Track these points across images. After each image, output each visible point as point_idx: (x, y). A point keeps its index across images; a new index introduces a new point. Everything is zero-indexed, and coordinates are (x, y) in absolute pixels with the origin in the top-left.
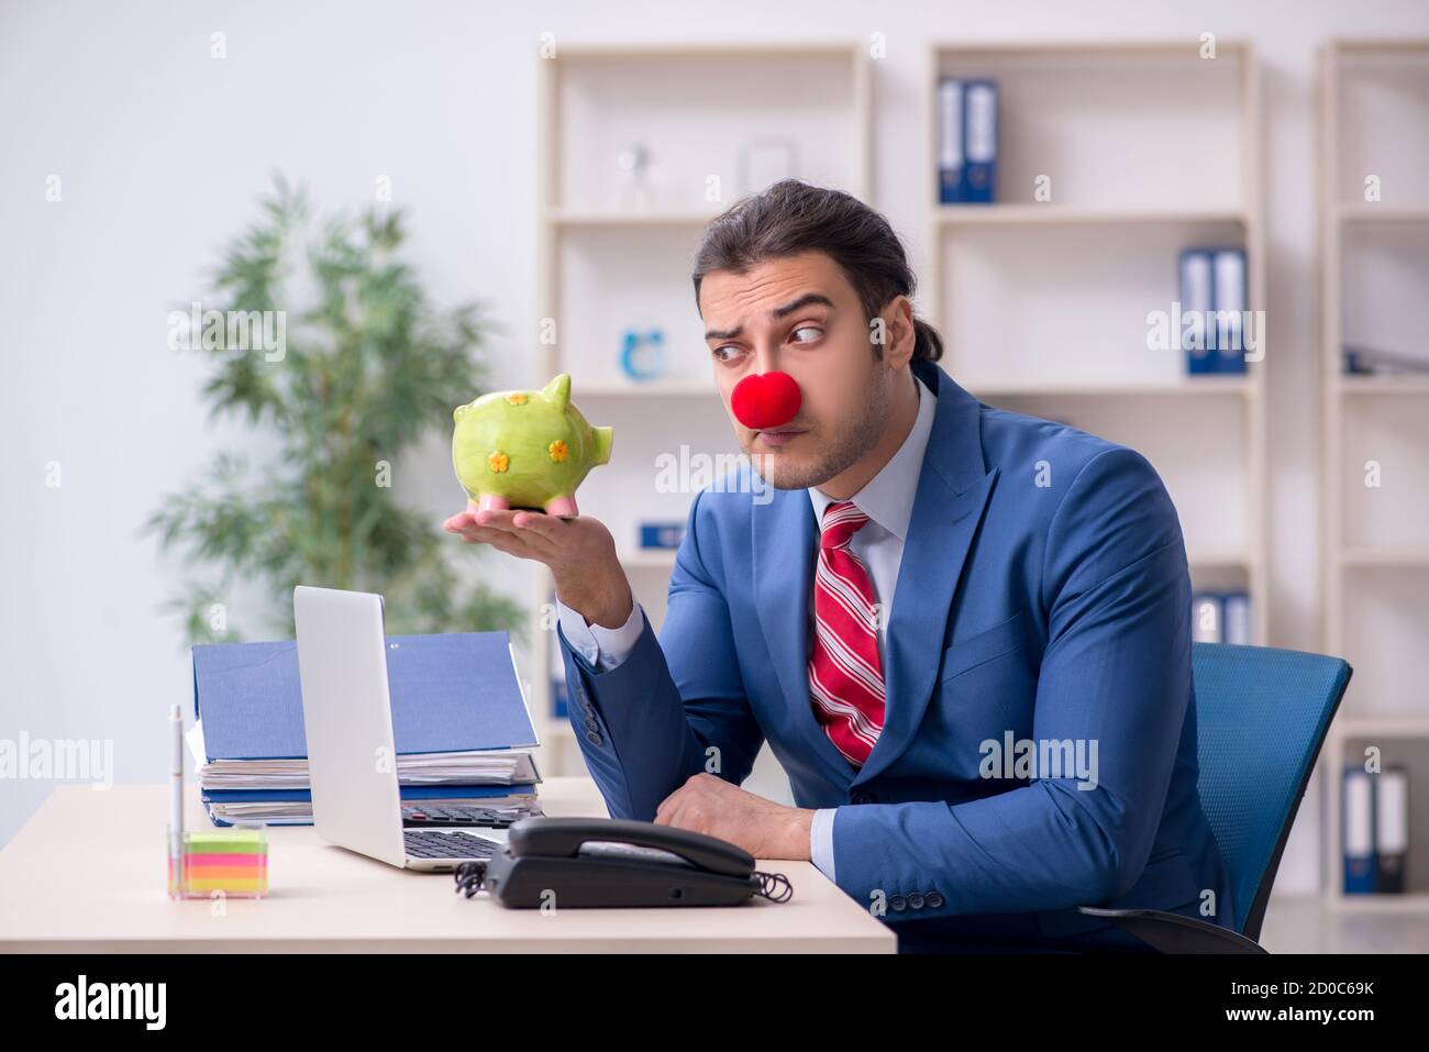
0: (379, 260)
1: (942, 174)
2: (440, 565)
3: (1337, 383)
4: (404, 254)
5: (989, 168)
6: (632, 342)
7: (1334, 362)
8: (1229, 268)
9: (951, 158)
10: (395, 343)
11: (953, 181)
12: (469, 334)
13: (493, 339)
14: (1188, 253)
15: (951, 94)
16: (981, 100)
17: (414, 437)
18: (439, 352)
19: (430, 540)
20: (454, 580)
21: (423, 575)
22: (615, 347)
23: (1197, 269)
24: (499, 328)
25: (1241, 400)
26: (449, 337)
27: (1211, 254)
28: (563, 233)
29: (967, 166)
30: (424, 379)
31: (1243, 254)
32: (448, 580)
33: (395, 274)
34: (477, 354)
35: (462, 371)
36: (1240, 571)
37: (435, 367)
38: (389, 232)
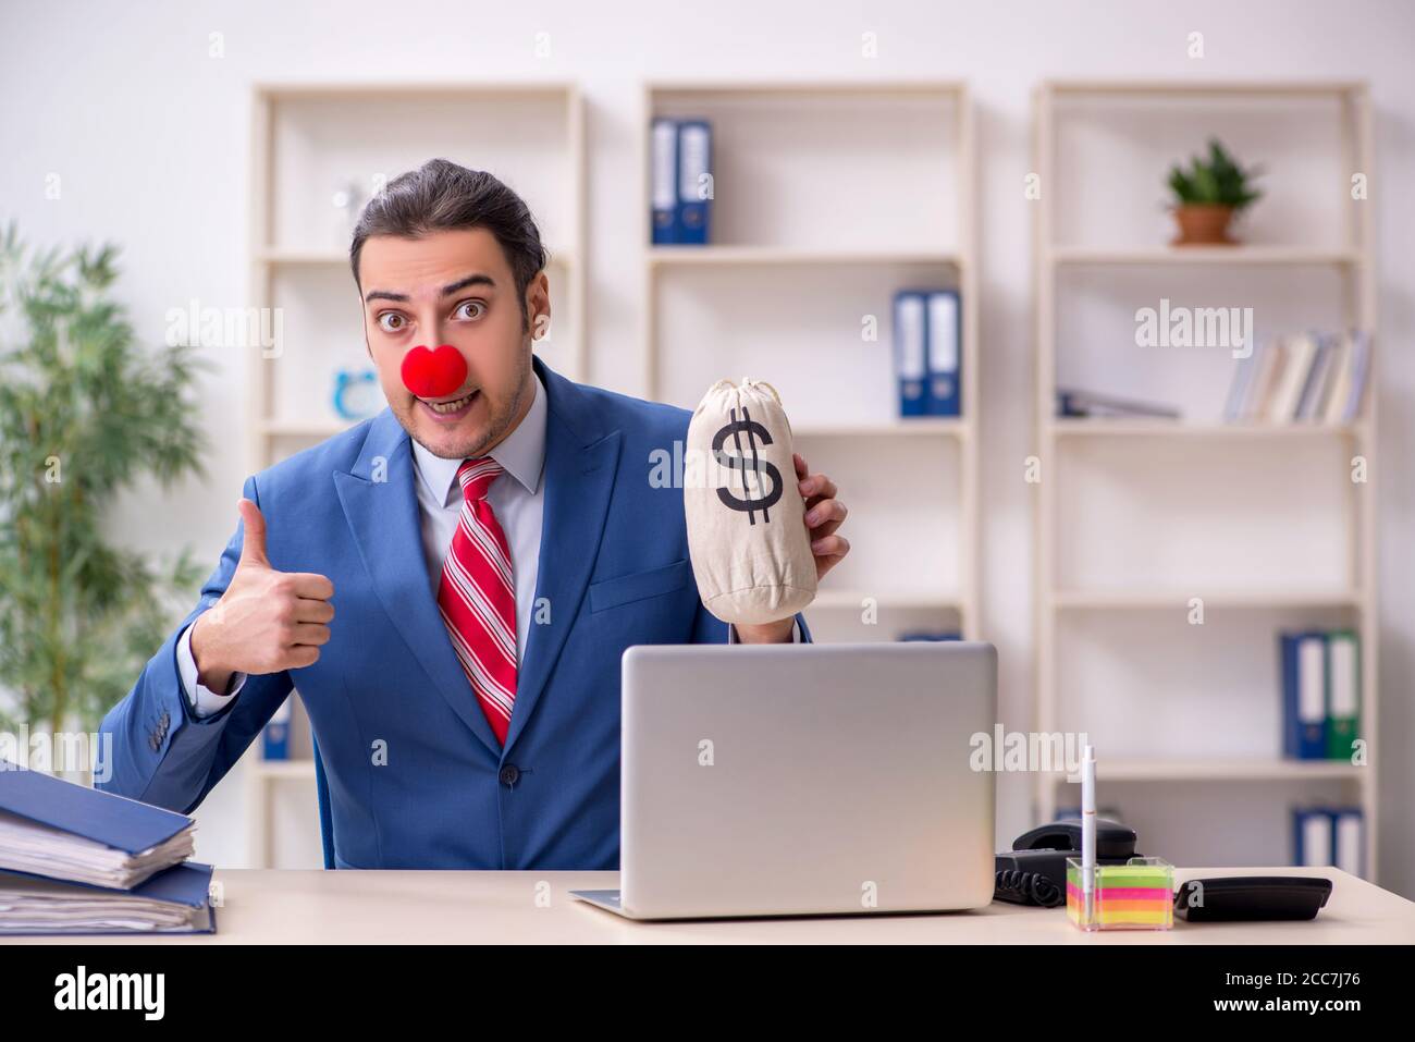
0: (90, 298)
1: (655, 214)
2: (153, 604)
3: (1050, 426)
4: (114, 293)
5: (703, 207)
6: (344, 381)
7: (1048, 404)
8: (942, 309)
9: (665, 199)
10: (104, 382)
11: (666, 221)
12: (180, 373)
13: (201, 375)
14: (902, 295)
15: (665, 134)
16: (695, 140)
17: (126, 478)
18: (150, 390)
19: (142, 579)
20: (167, 620)
21: (135, 616)
22: (328, 387)
23: (911, 310)
24: (209, 366)
25: (954, 441)
26: (161, 376)
27: (925, 296)
28: (275, 272)
29: (681, 205)
30: (136, 418)
31: (956, 296)
32: (160, 621)
33: (106, 312)
34: (187, 393)
35: (173, 409)
36: (954, 613)
37: (146, 407)
38: (100, 270)
